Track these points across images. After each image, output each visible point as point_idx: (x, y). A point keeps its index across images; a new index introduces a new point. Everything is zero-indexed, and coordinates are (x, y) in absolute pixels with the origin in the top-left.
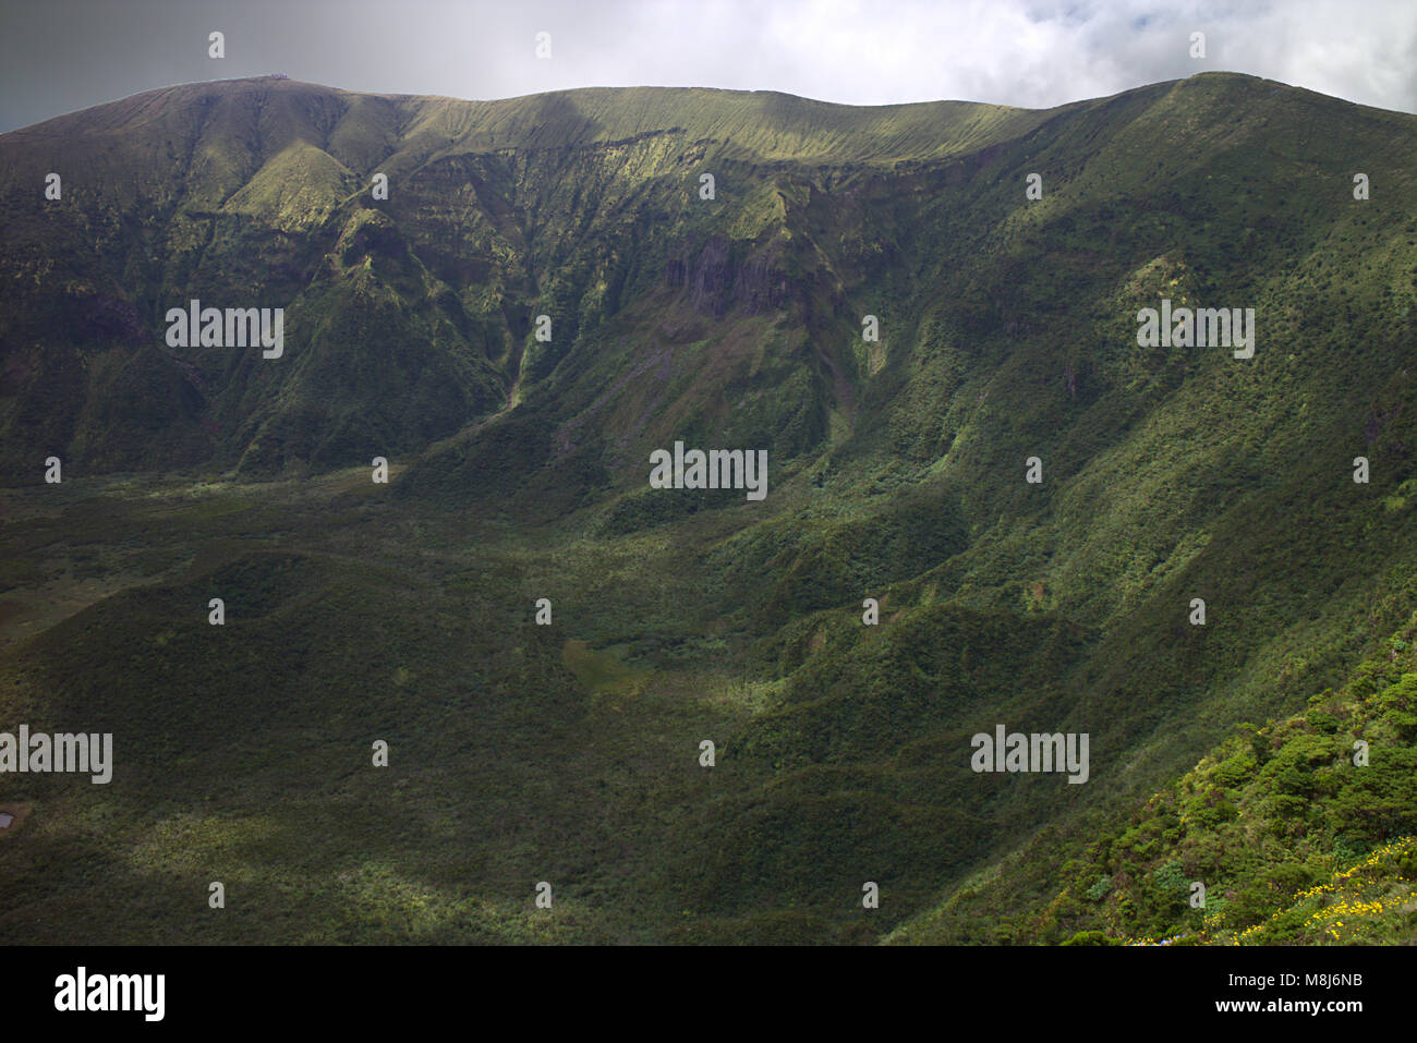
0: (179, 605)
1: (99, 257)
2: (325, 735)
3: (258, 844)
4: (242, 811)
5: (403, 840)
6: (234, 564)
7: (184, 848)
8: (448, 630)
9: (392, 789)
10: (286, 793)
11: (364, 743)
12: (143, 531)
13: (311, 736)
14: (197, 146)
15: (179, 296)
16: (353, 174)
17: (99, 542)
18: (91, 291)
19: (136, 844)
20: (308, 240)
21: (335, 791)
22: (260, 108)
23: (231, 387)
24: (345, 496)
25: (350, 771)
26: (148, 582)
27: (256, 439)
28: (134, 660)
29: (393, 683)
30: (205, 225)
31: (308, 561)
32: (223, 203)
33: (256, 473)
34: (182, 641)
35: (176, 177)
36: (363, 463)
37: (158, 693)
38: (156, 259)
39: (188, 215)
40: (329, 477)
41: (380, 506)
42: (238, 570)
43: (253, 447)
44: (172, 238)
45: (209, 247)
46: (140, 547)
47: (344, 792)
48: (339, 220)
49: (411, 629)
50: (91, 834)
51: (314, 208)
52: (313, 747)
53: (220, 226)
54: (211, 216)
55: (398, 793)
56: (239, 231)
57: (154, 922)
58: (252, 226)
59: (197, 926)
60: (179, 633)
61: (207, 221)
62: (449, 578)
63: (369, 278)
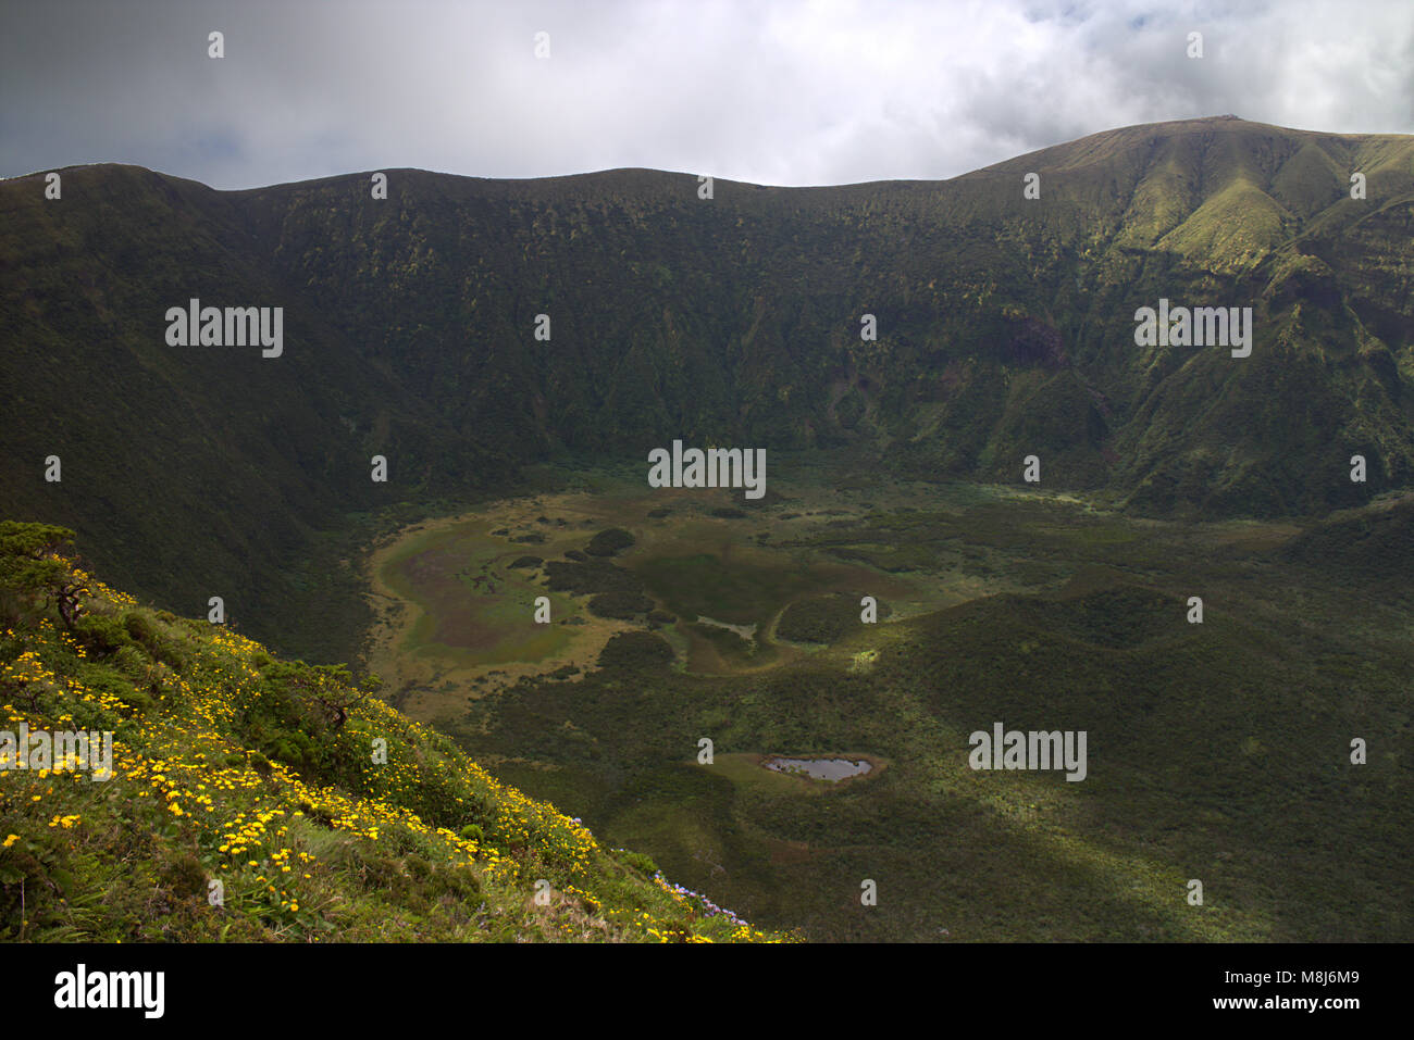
0: (1048, 619)
1: (1036, 284)
2: (1158, 782)
3: (1070, 866)
4: (1061, 829)
5: (1213, 914)
6: (1106, 592)
7: (1002, 845)
8: (1313, 712)
9: (1213, 859)
10: (1107, 825)
11: (1195, 802)
12: (1030, 543)
13: (1144, 778)
14: (1139, 185)
15: (1101, 327)
16: (1293, 218)
17: (989, 545)
18: (1024, 315)
19: (962, 826)
20: (1237, 283)
21: (1155, 840)
22: (1205, 149)
23: (1136, 420)
24: (1230, 547)
25: (1175, 825)
26: (1024, 591)
27: (1151, 474)
28: (998, 660)
29: (1240, 750)
30: (1135, 261)
31: (1179, 605)
32: (1156, 240)
33: (1144, 508)
34: (1043, 653)
35: (1115, 214)
36: (1256, 517)
37: (1012, 695)
38: (1085, 290)
39: (1121, 251)
40: (1217, 526)
41: (1265, 565)
42: (1109, 599)
43: (1146, 482)
44: (1103, 272)
45: (1137, 283)
46: (1024, 558)
47: (1164, 844)
48: (1272, 265)
49: (1272, 700)
50: (928, 804)
51: (1247, 251)
52: (1144, 789)
53: (1150, 263)
54: (1141, 252)
55: (1217, 864)
56: (1169, 269)
57: (960, 901)
58: (1181, 265)
59: (996, 920)
60: (1043, 645)
61: (1139, 257)
62: (1326, 657)
63: (1294, 327)
